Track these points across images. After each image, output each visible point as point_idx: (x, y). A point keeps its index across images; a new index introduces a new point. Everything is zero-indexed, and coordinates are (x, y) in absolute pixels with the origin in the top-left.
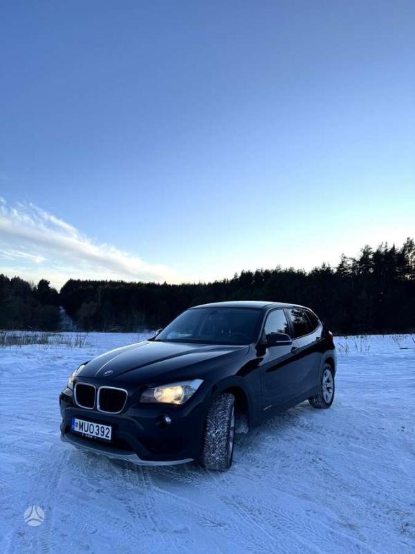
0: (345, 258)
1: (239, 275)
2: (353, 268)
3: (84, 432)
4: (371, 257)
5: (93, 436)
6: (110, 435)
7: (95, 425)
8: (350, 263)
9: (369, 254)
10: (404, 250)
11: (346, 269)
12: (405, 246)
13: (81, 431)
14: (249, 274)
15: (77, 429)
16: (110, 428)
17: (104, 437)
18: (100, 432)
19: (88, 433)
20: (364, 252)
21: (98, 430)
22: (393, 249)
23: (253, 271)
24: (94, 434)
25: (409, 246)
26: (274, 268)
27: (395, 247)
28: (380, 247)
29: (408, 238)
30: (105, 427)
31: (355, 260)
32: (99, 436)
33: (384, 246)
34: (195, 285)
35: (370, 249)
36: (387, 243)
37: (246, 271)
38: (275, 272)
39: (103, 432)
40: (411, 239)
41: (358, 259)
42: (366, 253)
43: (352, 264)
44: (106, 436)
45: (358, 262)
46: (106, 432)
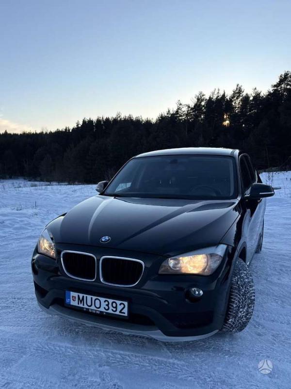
0: (181, 104)
1: (81, 123)
2: (187, 115)
3: (86, 306)
4: (203, 103)
5: (101, 312)
6: (126, 310)
7: (102, 300)
8: (185, 109)
9: (202, 101)
10: (233, 97)
11: (181, 116)
12: (235, 93)
13: (81, 305)
14: (91, 122)
15: (75, 303)
16: (126, 303)
17: (118, 313)
18: (111, 308)
19: (93, 307)
20: (198, 99)
21: (108, 305)
22: (224, 95)
23: (94, 119)
24: (102, 309)
25: (238, 93)
26: (114, 116)
27: (225, 94)
28: (213, 93)
29: (238, 85)
30: (118, 302)
31: (189, 107)
32: (110, 311)
33: (216, 93)
34: (36, 134)
35: (203, 95)
36: (219, 90)
37: (87, 119)
38: (115, 120)
39: (116, 307)
40: (239, 86)
41: (192, 105)
42: (199, 100)
43: (186, 110)
44: (120, 312)
45: (192, 109)
46: (120, 308)
